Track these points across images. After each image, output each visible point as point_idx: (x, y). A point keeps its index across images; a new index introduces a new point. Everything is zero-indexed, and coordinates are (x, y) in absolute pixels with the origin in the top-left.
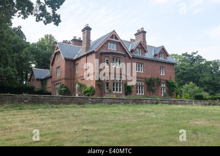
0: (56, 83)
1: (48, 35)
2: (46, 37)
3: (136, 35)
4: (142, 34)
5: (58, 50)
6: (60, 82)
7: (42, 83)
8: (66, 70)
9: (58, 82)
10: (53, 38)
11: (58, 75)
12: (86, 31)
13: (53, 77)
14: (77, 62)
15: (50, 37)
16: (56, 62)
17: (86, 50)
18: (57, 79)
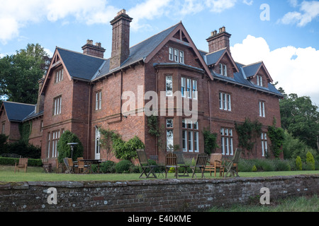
0: (51, 130)
1: (33, 45)
2: (30, 48)
3: (209, 40)
4: (223, 38)
5: (57, 63)
6: (60, 127)
7: (21, 130)
8: (74, 102)
9: (55, 128)
10: (42, 50)
11: (57, 113)
12: (121, 22)
13: (45, 118)
14: (98, 87)
15: (37, 49)
16: (52, 87)
17: (121, 62)
18: (55, 120)
